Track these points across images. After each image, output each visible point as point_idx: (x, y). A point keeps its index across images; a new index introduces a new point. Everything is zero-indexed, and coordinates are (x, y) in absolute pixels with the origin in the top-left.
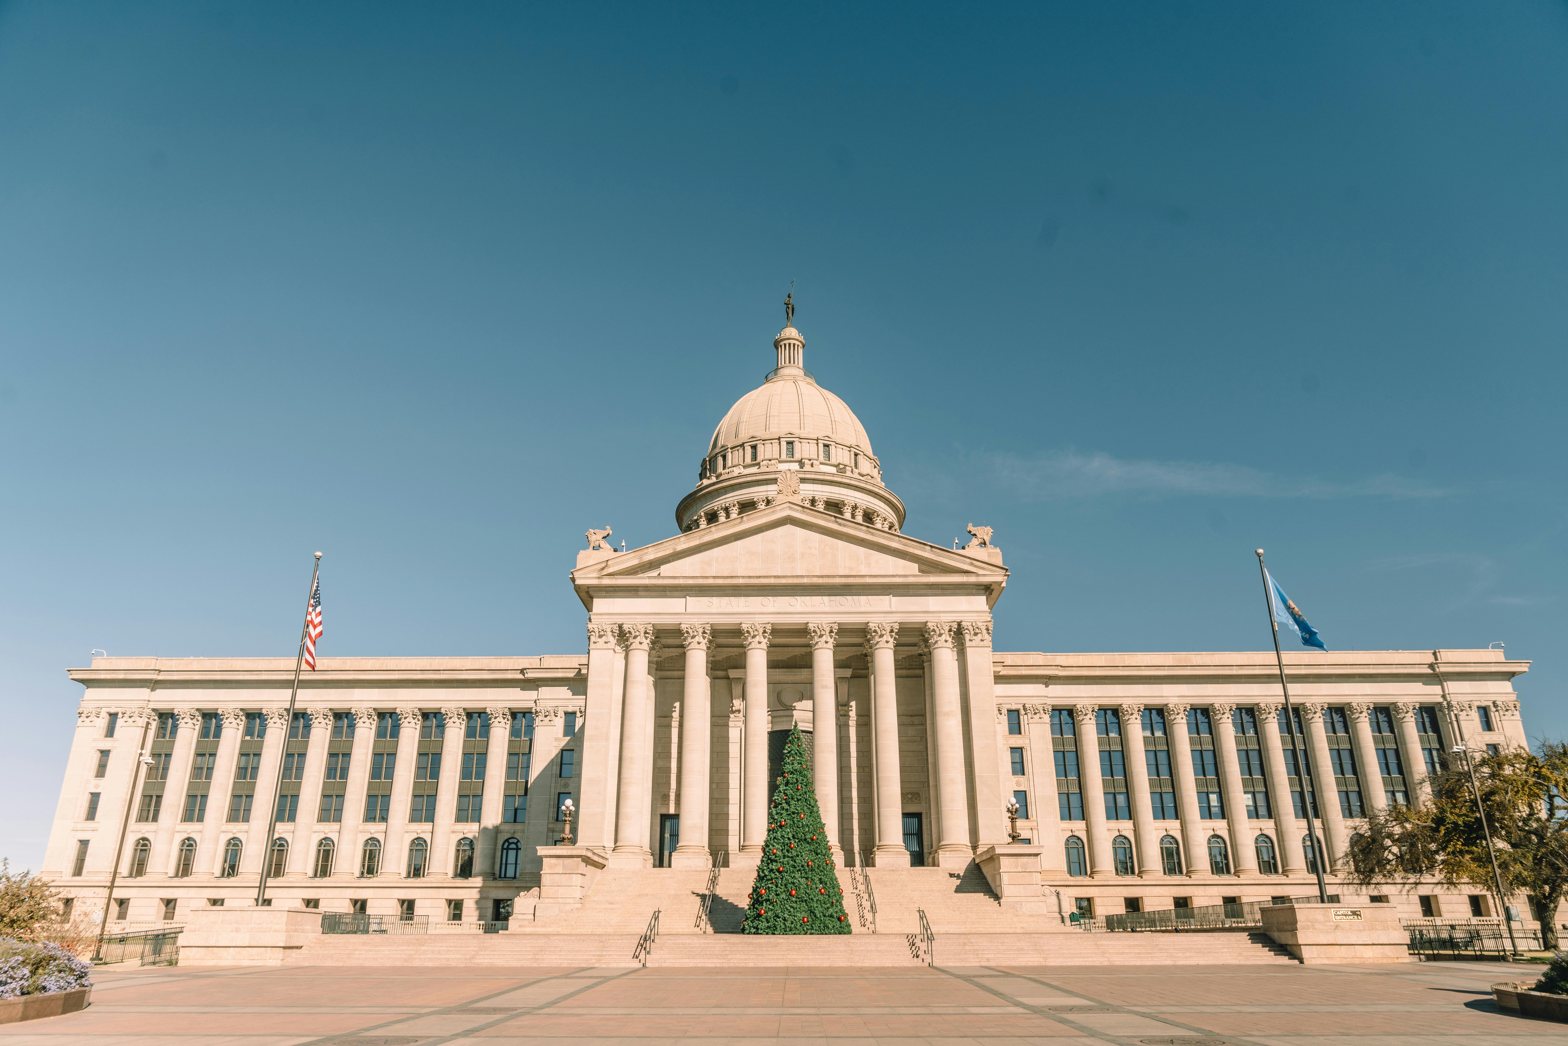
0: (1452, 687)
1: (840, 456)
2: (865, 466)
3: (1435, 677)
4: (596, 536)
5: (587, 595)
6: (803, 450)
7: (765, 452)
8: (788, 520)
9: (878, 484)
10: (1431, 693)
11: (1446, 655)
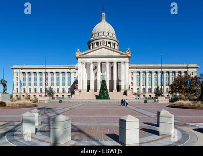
0: (189, 69)
1: (110, 35)
2: (114, 36)
3: (187, 68)
4: (78, 50)
5: (77, 58)
6: (106, 34)
7: (100, 34)
8: (103, 47)
9: (116, 39)
10: (186, 70)
11: (189, 65)
